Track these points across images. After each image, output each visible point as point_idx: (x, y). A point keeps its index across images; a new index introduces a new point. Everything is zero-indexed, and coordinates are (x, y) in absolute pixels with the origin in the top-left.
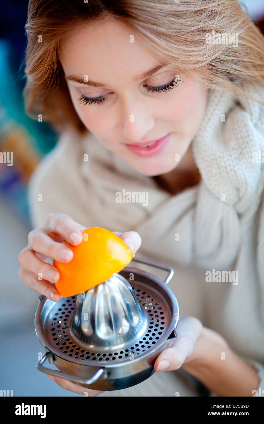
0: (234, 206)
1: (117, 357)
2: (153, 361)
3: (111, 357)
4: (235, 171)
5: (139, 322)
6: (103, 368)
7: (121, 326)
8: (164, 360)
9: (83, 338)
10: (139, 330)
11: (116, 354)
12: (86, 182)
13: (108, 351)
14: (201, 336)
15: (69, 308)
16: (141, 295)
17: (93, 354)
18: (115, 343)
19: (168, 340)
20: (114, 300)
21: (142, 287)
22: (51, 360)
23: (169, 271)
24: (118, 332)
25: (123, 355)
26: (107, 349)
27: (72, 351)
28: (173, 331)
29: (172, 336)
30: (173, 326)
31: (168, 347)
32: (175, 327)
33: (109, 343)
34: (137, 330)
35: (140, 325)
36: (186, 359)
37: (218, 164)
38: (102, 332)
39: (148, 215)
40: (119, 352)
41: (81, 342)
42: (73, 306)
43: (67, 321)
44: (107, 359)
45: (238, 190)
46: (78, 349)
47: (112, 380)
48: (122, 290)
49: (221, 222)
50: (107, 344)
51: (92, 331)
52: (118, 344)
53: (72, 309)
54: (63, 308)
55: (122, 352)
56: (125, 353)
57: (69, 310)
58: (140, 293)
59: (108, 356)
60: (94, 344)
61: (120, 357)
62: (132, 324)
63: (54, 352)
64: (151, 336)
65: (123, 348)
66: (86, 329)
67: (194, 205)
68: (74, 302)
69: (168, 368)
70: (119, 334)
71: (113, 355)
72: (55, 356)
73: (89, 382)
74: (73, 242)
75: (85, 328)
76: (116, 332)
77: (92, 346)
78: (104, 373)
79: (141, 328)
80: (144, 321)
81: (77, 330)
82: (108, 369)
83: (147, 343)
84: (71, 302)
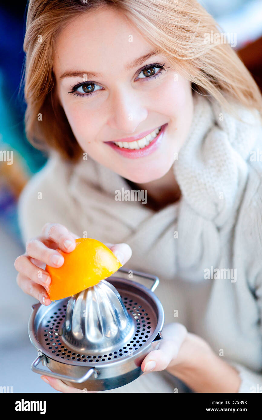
0: (213, 220)
1: (106, 358)
2: (140, 363)
3: (100, 358)
4: (214, 188)
5: (127, 327)
6: (94, 368)
7: (110, 329)
8: (151, 360)
9: (74, 342)
10: (127, 334)
11: (105, 356)
12: (75, 201)
13: (98, 354)
14: (185, 341)
15: (61, 316)
16: (129, 303)
17: (84, 357)
18: (104, 346)
19: (154, 342)
20: (102, 306)
21: (128, 295)
22: (45, 362)
23: (154, 280)
24: (106, 336)
25: (112, 357)
26: (96, 351)
27: (64, 354)
28: (159, 334)
29: (158, 338)
30: (159, 329)
31: (154, 348)
32: (161, 330)
33: (99, 346)
34: (125, 334)
35: (128, 329)
36: (172, 361)
37: (197, 181)
38: (92, 335)
39: (133, 232)
40: (108, 355)
41: (72, 346)
42: (64, 314)
43: (59, 327)
44: (97, 361)
45: (216, 205)
46: (70, 352)
47: (102, 380)
48: (110, 296)
49: (202, 235)
50: (97, 347)
51: (82, 335)
52: (107, 347)
53: (64, 316)
54: (55, 316)
55: (111, 355)
56: (114, 355)
57: (61, 317)
58: (127, 301)
59: (97, 358)
60: (84, 347)
61: (109, 359)
62: (119, 327)
63: (47, 355)
64: (138, 339)
65: (112, 351)
66: (77, 333)
67: (175, 221)
68: (65, 310)
69: (154, 369)
70: (108, 337)
71: (103, 357)
72: (48, 358)
73: (80, 381)
74: (67, 249)
75: (75, 333)
76: (104, 335)
77: (83, 350)
78: (94, 373)
79: (129, 332)
80: (131, 327)
81: (68, 336)
82: (98, 369)
83: (135, 345)
84: (63, 311)
